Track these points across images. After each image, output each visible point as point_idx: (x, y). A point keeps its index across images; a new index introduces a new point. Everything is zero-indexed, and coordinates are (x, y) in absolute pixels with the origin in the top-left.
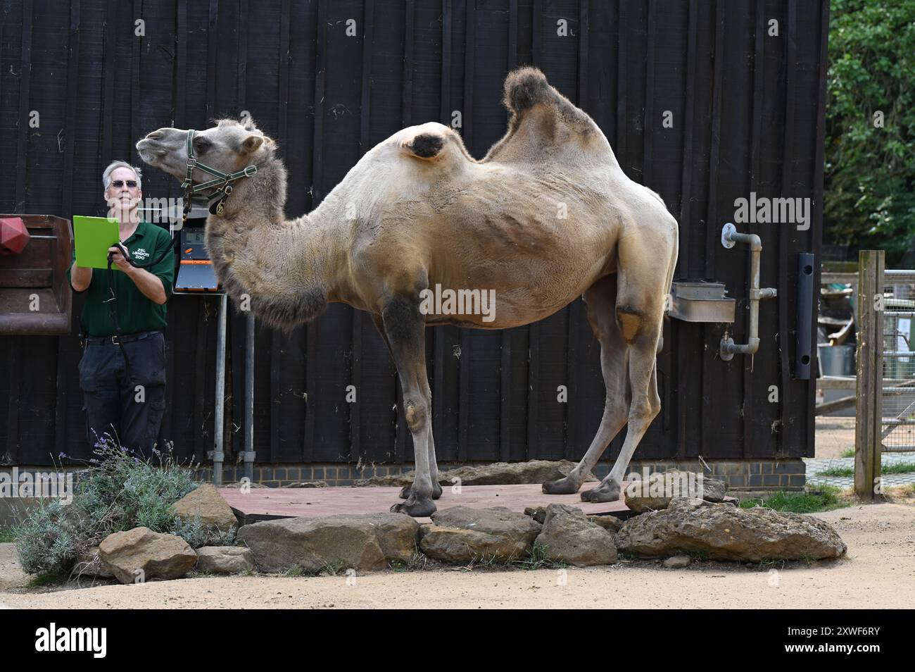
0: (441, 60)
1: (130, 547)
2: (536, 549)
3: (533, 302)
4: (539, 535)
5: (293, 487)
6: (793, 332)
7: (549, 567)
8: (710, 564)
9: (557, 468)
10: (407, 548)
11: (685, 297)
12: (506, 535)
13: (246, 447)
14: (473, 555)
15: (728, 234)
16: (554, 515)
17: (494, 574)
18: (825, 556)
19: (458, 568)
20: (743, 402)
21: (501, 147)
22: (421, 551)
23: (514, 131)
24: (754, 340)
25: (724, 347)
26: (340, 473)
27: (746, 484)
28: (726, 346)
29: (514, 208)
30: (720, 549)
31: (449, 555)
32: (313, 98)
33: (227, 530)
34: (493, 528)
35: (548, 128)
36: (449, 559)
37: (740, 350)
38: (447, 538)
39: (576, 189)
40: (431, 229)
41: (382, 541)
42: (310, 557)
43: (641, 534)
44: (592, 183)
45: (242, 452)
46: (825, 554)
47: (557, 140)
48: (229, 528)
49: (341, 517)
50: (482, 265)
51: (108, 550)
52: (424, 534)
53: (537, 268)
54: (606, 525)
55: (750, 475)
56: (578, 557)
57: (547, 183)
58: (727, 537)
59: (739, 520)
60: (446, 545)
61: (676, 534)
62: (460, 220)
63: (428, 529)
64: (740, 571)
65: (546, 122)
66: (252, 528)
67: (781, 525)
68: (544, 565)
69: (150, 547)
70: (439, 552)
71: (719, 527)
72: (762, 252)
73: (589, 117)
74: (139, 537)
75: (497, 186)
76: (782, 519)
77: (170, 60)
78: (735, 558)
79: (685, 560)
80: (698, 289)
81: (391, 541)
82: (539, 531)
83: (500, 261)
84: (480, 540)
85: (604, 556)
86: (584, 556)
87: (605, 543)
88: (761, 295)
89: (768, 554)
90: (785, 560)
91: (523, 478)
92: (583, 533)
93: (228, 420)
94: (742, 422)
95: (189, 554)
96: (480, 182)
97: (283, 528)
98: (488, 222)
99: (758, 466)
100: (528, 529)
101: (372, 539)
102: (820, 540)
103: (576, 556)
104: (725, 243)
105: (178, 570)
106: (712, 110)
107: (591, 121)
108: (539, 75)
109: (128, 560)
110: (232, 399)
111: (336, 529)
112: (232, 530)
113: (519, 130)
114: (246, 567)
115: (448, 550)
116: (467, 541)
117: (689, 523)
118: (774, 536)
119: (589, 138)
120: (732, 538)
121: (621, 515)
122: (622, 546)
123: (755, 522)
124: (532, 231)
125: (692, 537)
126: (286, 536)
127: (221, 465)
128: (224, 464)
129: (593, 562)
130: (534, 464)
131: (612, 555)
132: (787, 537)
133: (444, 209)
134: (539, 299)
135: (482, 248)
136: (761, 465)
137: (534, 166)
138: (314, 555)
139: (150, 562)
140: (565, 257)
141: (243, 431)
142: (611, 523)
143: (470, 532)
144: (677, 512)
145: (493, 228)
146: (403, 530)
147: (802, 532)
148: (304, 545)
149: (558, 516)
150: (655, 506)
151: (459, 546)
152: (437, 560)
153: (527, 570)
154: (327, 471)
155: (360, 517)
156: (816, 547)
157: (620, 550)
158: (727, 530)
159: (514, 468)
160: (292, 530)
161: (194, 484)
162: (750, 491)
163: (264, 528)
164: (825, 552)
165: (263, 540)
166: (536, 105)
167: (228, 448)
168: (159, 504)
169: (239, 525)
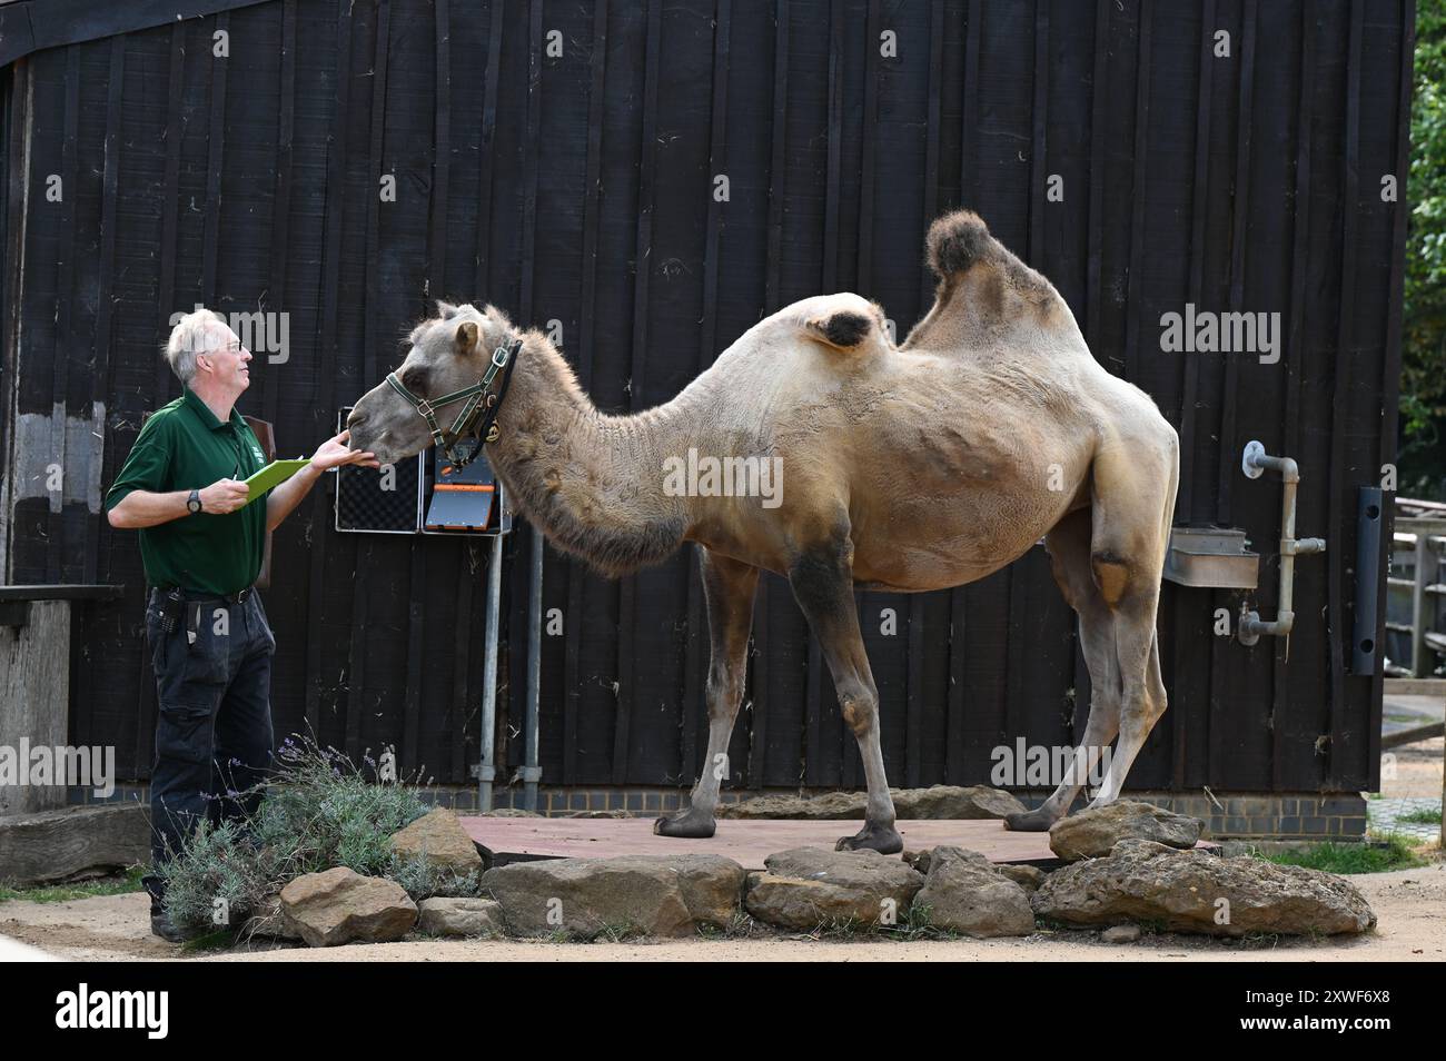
0: (825, 195)
1: (324, 896)
2: (914, 911)
3: (977, 555)
4: (920, 892)
5: (580, 817)
6: (1350, 604)
7: (933, 938)
8: (1170, 938)
9: (969, 797)
10: (725, 906)
11: (1184, 550)
12: (869, 889)
13: (528, 760)
14: (821, 917)
15: (1252, 457)
16: (943, 862)
17: (850, 945)
18: (1339, 930)
19: (799, 936)
20: (1272, 707)
21: (927, 327)
22: (746, 909)
23: (943, 305)
24: (1286, 615)
25: (1244, 624)
26: (666, 801)
27: (1276, 829)
28: (1248, 623)
29: (959, 421)
30: (1182, 915)
31: (786, 917)
32: (634, 250)
33: (465, 874)
34: (851, 879)
35: (992, 297)
36: (787, 923)
37: (1265, 629)
38: (784, 893)
39: (1038, 385)
40: (845, 446)
41: (688, 895)
42: (583, 915)
43: (1070, 893)
44: (1058, 376)
45: (522, 767)
46: (1339, 927)
47: (1006, 315)
48: (469, 871)
49: (631, 859)
50: (912, 502)
51: (293, 899)
52: (752, 886)
53: (989, 507)
54: (1021, 879)
55: (1281, 817)
56: (976, 924)
57: (999, 378)
58: (1192, 898)
59: (1212, 875)
60: (782, 903)
61: (1119, 893)
62: (884, 435)
63: (758, 878)
64: (1212, 950)
65: (991, 290)
66: (502, 872)
67: (1275, 883)
68: (925, 934)
69: (350, 896)
70: (772, 912)
71: (1182, 884)
72: (1299, 485)
73: (1047, 281)
74: (336, 882)
75: (933, 387)
76: (1280, 875)
77: (424, 191)
78: (1206, 929)
79: (1132, 932)
80: (1205, 538)
81: (701, 894)
82: (921, 886)
83: (938, 496)
84: (832, 896)
85: (1014, 924)
86: (984, 922)
87: (1016, 904)
88: (1296, 549)
89: (1254, 925)
90: (1280, 935)
91: (919, 810)
92: (983, 890)
93: (502, 720)
94: (1270, 736)
95: (407, 907)
96: (911, 381)
97: (545, 872)
98: (924, 440)
99: (1295, 803)
100: (904, 882)
101: (673, 891)
102: (1332, 906)
103: (971, 923)
104: (1247, 471)
105: (391, 929)
106: (1231, 274)
107: (1050, 286)
108: (978, 223)
109: (320, 914)
110: (508, 688)
111: (621, 875)
112: (473, 875)
113: (952, 302)
114: (490, 928)
115: (786, 910)
116: (813, 897)
117: (1138, 877)
118: (1264, 899)
119: (1049, 311)
120: (1200, 900)
121: (1046, 866)
122: (1043, 909)
123: (1235, 877)
124: (983, 453)
125: (1142, 898)
126: (550, 884)
127: (489, 786)
128: (495, 784)
129: (998, 932)
130: (939, 790)
131: (1026, 922)
132: (1282, 901)
133: (863, 418)
134: (985, 553)
135: (913, 477)
136: (1298, 802)
137: (978, 353)
138: (588, 912)
139: (350, 917)
140: (1029, 489)
141: (523, 737)
142: (1029, 875)
143: (817, 884)
144: (1122, 861)
145: (929, 448)
146: (720, 879)
147: (1307, 894)
148: (575, 898)
149: (948, 863)
150: (1092, 853)
151: (801, 904)
152: (770, 924)
153: (900, 941)
154: (647, 798)
155: (659, 860)
156: (1326, 916)
157: (1038, 916)
158: (1194, 889)
159: (907, 795)
160: (557, 876)
161: (423, 808)
162: (1282, 840)
163: (519, 873)
164: (1339, 923)
165: (516, 890)
166: (976, 265)
167: (502, 761)
168: (369, 837)
169: (486, 867)
